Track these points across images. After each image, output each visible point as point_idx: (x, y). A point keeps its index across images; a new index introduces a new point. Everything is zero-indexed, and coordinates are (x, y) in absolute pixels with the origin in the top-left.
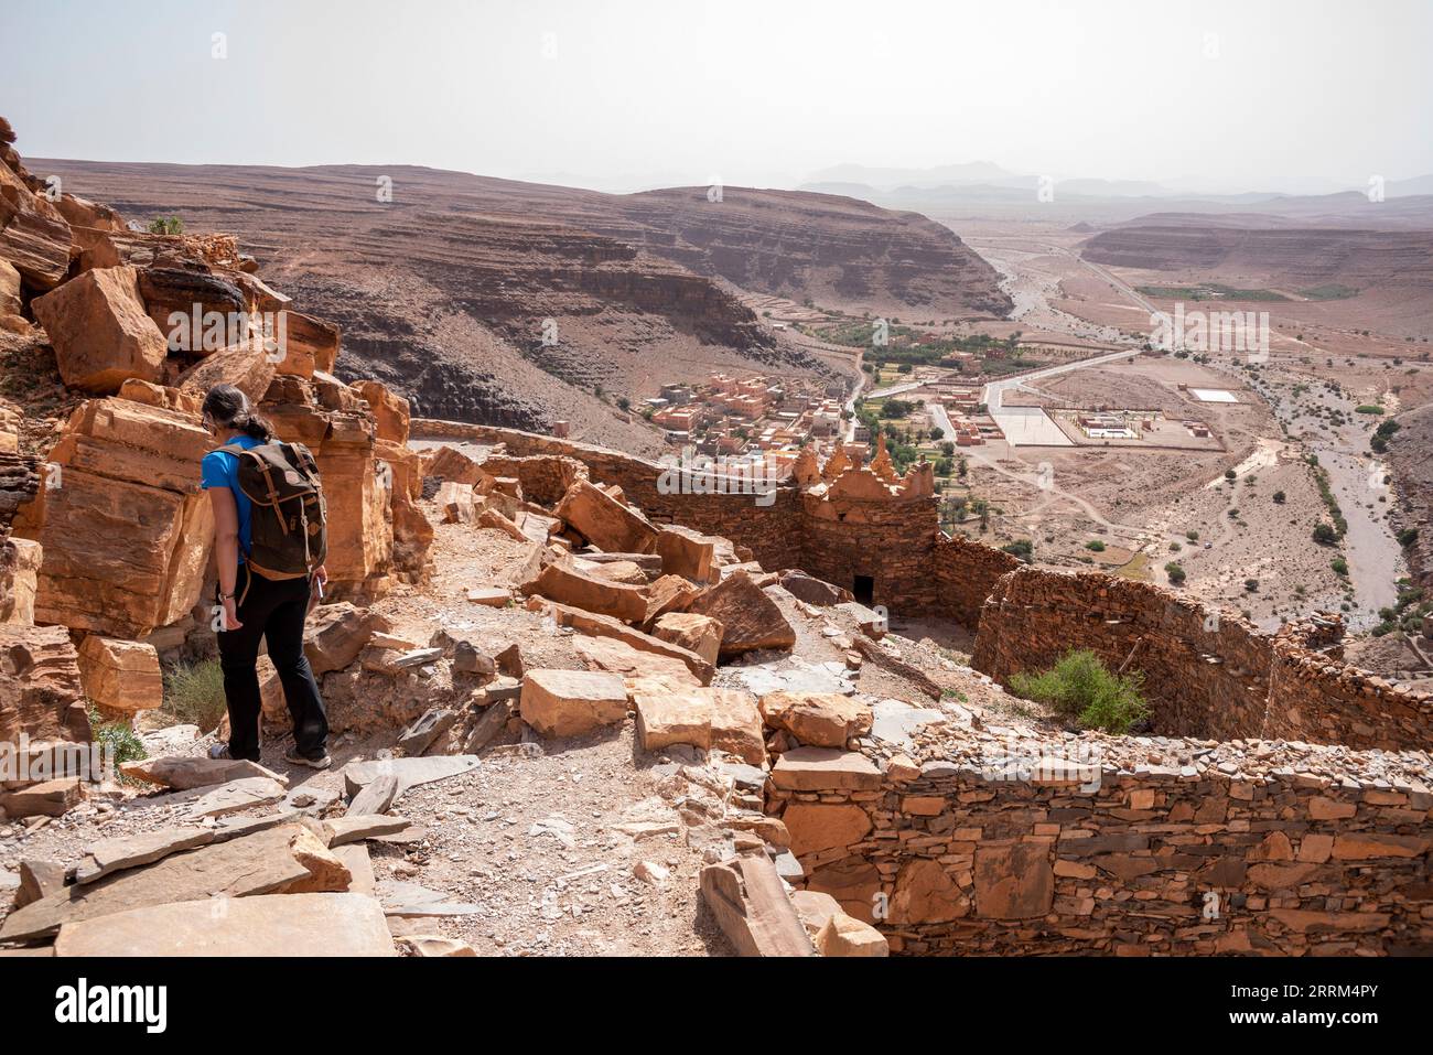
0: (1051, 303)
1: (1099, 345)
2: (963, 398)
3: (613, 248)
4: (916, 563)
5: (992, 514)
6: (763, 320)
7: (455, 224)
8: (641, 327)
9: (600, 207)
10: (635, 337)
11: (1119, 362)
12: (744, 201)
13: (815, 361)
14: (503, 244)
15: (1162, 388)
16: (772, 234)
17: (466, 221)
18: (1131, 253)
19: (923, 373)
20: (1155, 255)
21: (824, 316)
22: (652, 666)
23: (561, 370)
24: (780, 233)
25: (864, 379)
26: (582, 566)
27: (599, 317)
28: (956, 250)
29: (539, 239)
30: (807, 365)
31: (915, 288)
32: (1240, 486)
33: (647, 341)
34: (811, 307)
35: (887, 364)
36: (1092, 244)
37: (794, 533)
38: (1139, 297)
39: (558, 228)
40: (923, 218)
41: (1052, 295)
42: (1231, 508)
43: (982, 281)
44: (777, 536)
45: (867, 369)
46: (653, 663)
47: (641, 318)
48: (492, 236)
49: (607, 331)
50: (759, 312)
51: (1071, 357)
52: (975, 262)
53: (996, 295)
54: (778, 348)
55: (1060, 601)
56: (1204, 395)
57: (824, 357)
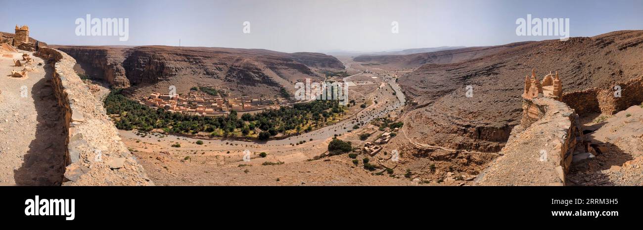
1: (357, 72)
3: (290, 60)
8: (294, 71)
11: (361, 74)
14: (275, 59)
15: (367, 77)
18: (359, 60)
19: (334, 77)
20: (362, 60)
21: (320, 70)
23: (283, 77)
27: (288, 70)
28: (337, 60)
30: (318, 76)
31: (332, 66)
32: (381, 89)
33: (295, 73)
34: (318, 68)
35: (329, 76)
36: (354, 59)
38: (362, 65)
40: (332, 56)
41: (350, 66)
43: (341, 64)
45: (326, 77)
49: (289, 72)
50: (311, 69)
51: (354, 74)
52: (339, 62)
53: (343, 66)
54: (313, 74)
56: (373, 78)
57: (320, 75)
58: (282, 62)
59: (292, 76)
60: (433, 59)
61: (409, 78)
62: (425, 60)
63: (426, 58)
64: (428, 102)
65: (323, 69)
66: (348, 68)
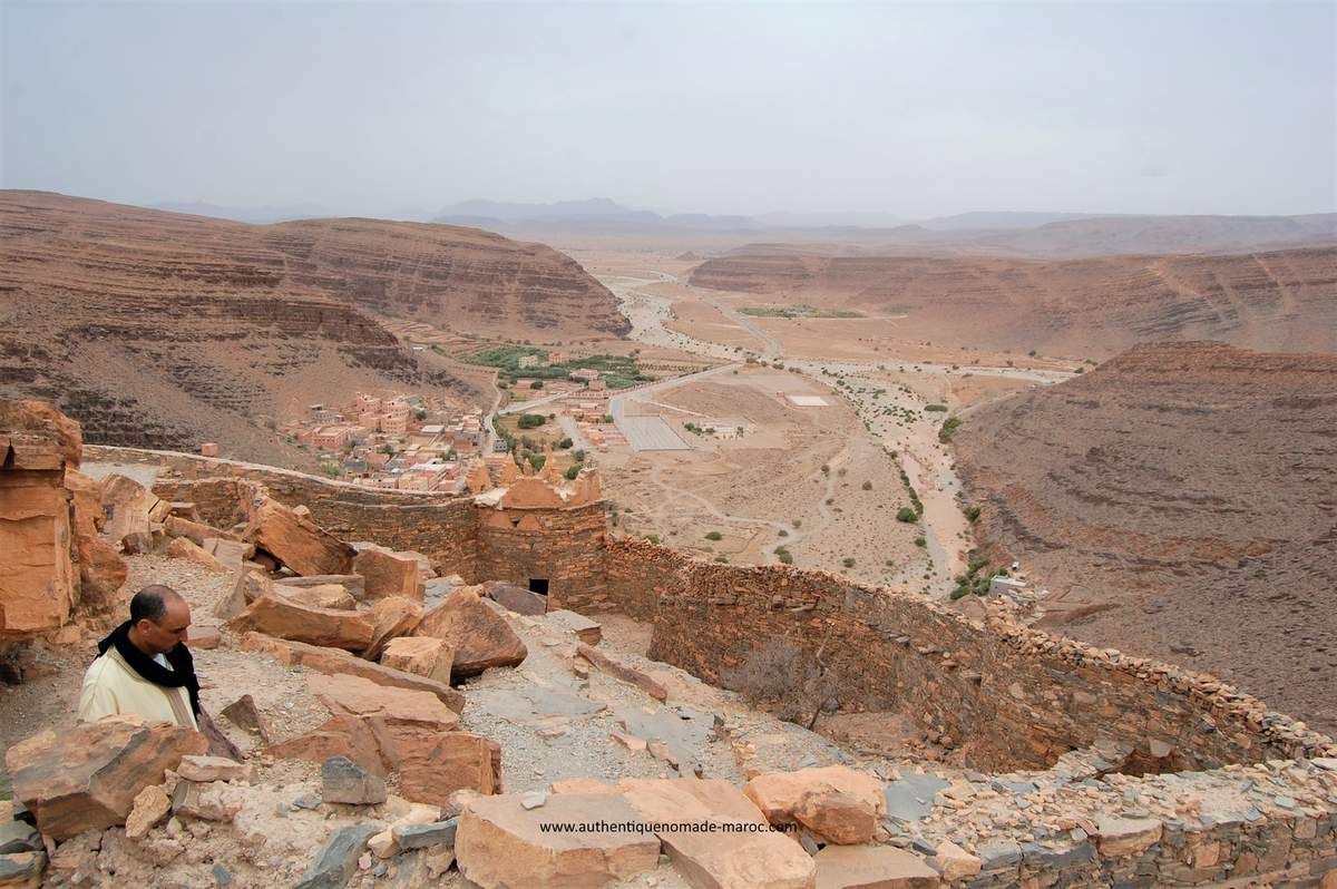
0: (664, 324)
1: (708, 360)
2: (589, 410)
3: (256, 276)
4: (587, 563)
5: (621, 513)
6: (404, 344)
7: (89, 250)
8: (286, 352)
9: (240, 236)
10: (281, 361)
11: (727, 375)
12: (382, 232)
13: (454, 380)
14: (144, 271)
15: (763, 396)
16: (409, 263)
17: (102, 247)
18: (731, 279)
19: (553, 389)
20: (753, 280)
21: (461, 338)
22: (401, 703)
23: (207, 394)
24: (417, 261)
25: (499, 396)
26: (283, 592)
27: (244, 342)
28: (580, 277)
29: (178, 266)
30: (447, 384)
31: (544, 312)
32: (833, 480)
33: (294, 364)
34: (449, 330)
35: (519, 381)
36: (698, 271)
37: (470, 542)
38: (743, 317)
39: (199, 256)
40: (549, 249)
41: (664, 316)
42: (827, 497)
43: (603, 305)
44: (453, 546)
45: (503, 387)
46: (401, 699)
47: (285, 342)
48: (131, 263)
49: (254, 356)
50: (399, 336)
51: (684, 372)
52: (596, 288)
53: (617, 317)
54: (419, 370)
55: (741, 593)
56: (800, 401)
57: (463, 377)
58: (197, 289)
59: (269, 381)
60: (1237, 302)
61: (1029, 424)
62: (1177, 310)
63: (1189, 293)
64: (1097, 601)
65: (485, 332)
66: (650, 328)
